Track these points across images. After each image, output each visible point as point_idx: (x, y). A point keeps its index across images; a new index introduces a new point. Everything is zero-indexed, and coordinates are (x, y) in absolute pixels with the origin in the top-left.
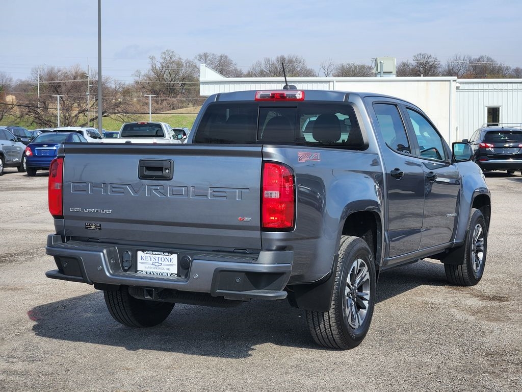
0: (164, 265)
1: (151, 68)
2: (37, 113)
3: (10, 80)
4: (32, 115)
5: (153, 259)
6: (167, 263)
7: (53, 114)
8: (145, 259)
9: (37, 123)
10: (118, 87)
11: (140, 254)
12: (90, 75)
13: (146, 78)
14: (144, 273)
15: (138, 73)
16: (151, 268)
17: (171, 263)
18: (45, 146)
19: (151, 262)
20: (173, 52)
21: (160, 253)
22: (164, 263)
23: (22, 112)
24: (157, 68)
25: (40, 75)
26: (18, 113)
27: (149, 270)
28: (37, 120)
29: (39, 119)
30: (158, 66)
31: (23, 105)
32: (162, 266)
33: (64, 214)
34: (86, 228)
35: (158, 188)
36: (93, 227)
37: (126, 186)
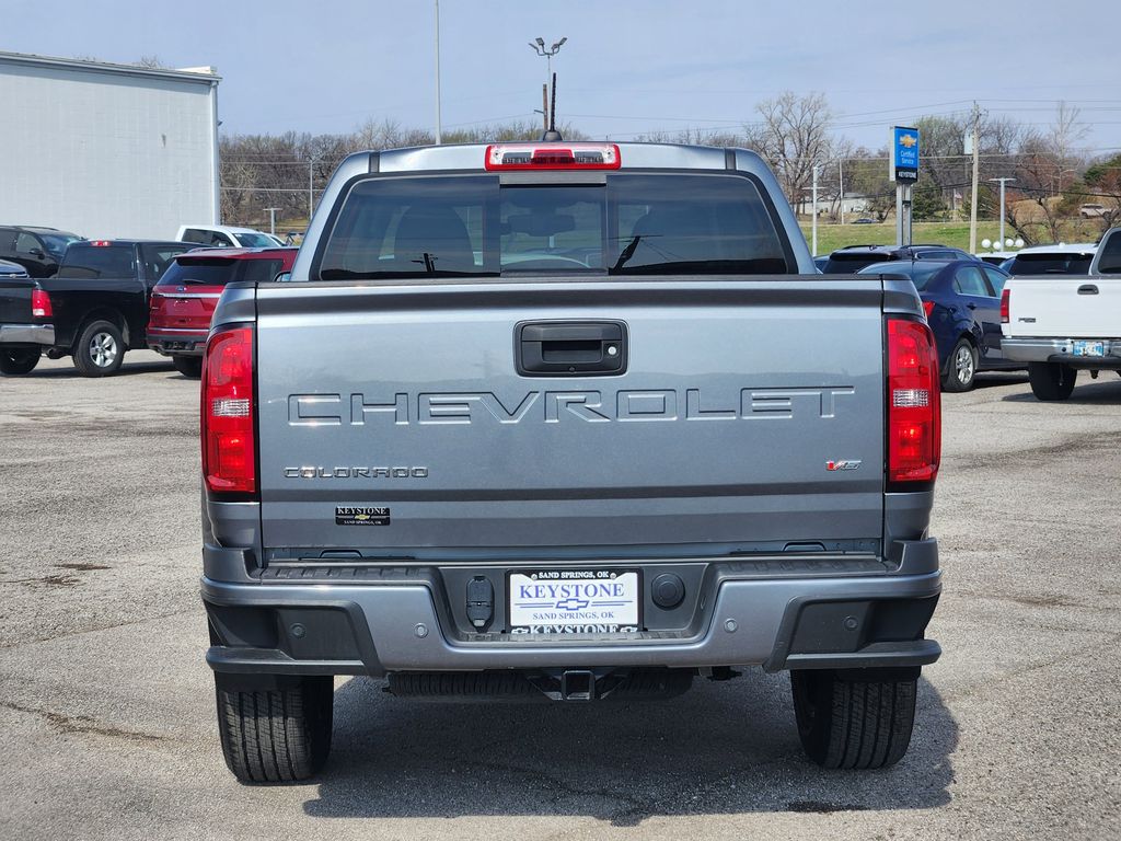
0: (596, 604)
5: (558, 592)
6: (606, 598)
8: (533, 593)
11: (517, 581)
14: (534, 631)
16: (553, 616)
17: (615, 599)
19: (555, 601)
21: (582, 574)
22: (597, 598)
27: (547, 623)
32: (590, 609)
33: (263, 487)
34: (339, 522)
35: (581, 397)
36: (363, 517)
37: (477, 398)
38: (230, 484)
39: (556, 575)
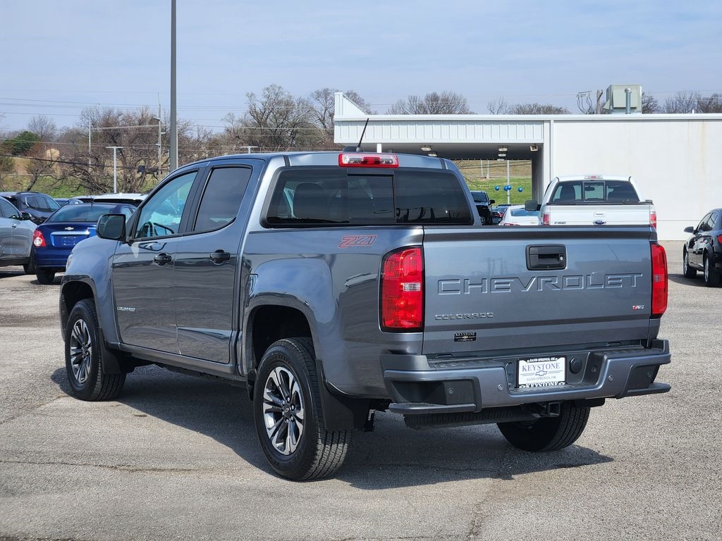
0: (551, 372)
1: (249, 110)
2: (85, 173)
3: (53, 127)
4: (79, 176)
5: (537, 368)
6: (553, 369)
7: (108, 175)
8: (527, 369)
9: (85, 187)
10: (202, 136)
11: (522, 363)
12: (162, 119)
13: (241, 124)
14: (528, 386)
15: (231, 117)
16: (534, 379)
17: (557, 370)
18: (70, 228)
19: (535, 372)
20: (280, 87)
21: (546, 359)
22: (550, 370)
23: (64, 172)
24: (258, 109)
25: (93, 121)
26: (58, 173)
27: (532, 382)
28: (86, 184)
29: (88, 182)
30: (259, 107)
31: (66, 161)
32: (547, 375)
33: (426, 324)
34: (456, 340)
35: (550, 279)
36: (465, 337)
37: (512, 280)
38: (411, 324)
39: (536, 360)
